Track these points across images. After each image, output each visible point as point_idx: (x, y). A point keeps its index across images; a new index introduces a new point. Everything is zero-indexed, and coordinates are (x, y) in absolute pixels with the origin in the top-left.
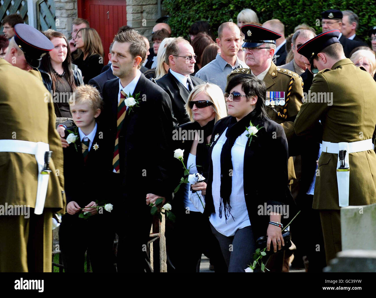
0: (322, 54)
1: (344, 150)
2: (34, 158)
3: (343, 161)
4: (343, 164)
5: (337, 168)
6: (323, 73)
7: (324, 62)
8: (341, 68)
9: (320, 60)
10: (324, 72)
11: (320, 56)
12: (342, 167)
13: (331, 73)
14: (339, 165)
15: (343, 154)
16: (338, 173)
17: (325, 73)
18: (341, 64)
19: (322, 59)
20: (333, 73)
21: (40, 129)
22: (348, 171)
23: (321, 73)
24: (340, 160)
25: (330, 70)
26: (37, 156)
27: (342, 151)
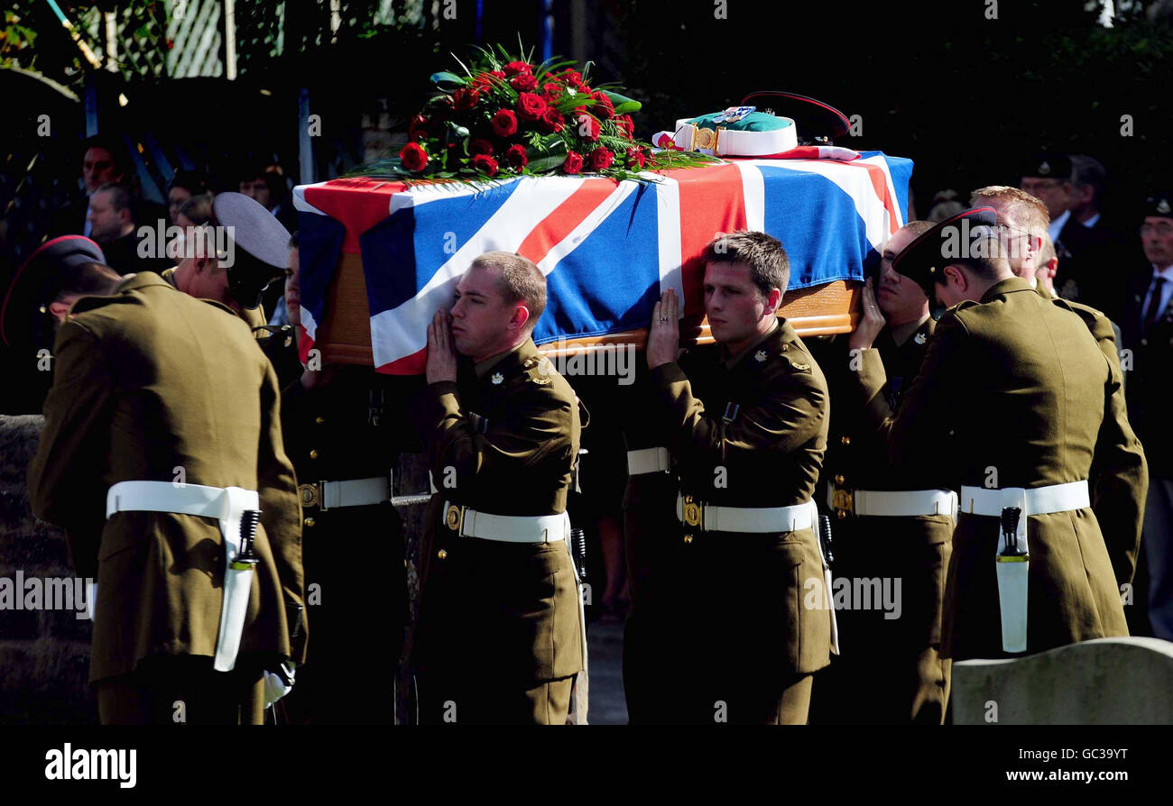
0: (953, 268)
1: (1015, 506)
2: (214, 529)
3: (1012, 534)
4: (1013, 544)
5: (998, 554)
6: (958, 312)
7: (962, 288)
8: (1004, 300)
9: (951, 281)
10: (961, 309)
11: (950, 274)
12: (1011, 550)
13: (977, 311)
14: (1001, 545)
15: (1011, 516)
16: (1000, 567)
17: (964, 311)
18: (1004, 289)
19: (956, 281)
20: (985, 311)
21: (235, 455)
22: (1026, 561)
23: (954, 311)
24: (1004, 534)
25: (975, 304)
26: (223, 523)
27: (1009, 509)
